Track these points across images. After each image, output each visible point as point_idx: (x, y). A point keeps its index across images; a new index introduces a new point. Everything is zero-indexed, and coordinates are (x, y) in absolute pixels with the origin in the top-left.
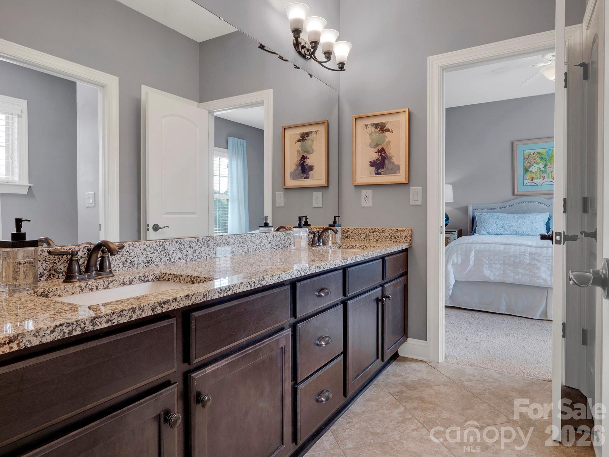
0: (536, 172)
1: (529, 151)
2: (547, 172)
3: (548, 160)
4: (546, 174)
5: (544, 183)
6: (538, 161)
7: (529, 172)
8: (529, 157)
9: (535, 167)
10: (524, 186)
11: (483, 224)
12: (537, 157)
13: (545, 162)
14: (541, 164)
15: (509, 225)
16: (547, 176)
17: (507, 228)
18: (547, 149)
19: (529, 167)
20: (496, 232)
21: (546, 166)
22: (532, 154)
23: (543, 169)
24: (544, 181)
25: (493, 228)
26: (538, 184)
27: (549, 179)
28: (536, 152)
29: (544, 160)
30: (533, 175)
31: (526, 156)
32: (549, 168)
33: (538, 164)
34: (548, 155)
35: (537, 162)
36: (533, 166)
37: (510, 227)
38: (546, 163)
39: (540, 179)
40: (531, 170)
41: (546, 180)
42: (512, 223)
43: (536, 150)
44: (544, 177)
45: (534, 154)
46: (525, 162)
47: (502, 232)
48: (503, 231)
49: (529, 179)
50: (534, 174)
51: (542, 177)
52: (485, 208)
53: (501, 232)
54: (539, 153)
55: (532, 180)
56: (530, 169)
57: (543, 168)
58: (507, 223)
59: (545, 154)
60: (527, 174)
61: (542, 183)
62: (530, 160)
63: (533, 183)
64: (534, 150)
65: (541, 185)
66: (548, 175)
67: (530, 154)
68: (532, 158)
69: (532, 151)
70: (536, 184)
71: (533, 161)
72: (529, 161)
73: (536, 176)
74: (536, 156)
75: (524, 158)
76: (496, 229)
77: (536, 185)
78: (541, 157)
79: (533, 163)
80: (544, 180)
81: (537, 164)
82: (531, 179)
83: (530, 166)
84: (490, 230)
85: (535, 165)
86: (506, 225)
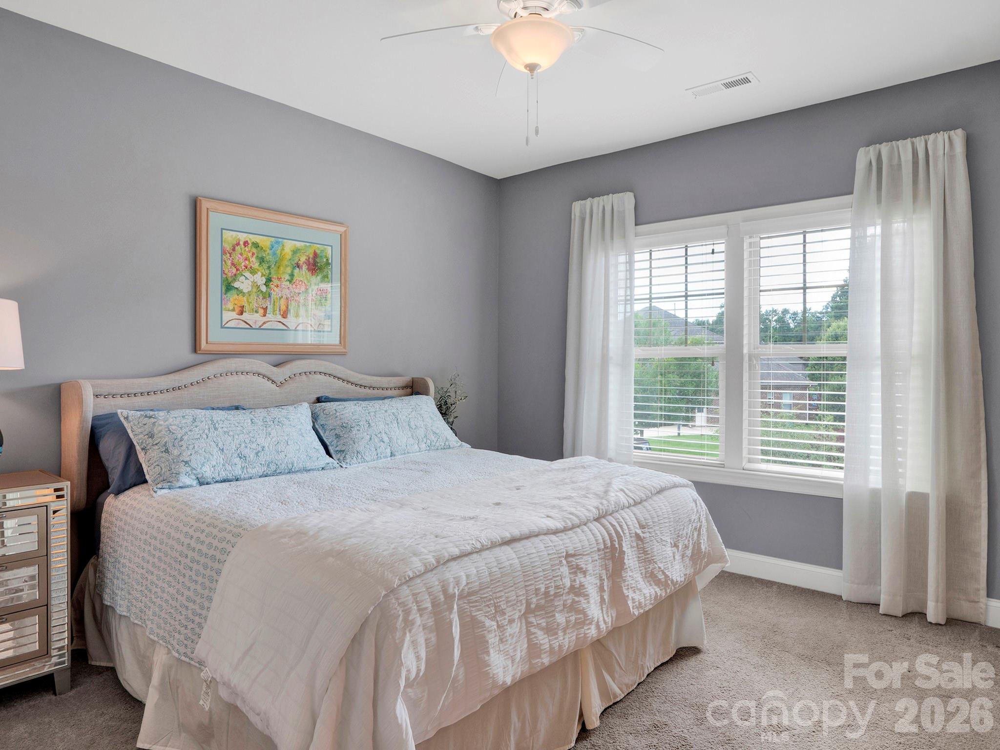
0: (249, 293)
1: (234, 233)
2: (272, 296)
3: (273, 266)
4: (270, 302)
5: (264, 323)
6: (253, 266)
7: (234, 292)
8: (234, 250)
9: (246, 278)
10: (222, 327)
11: (176, 452)
12: (253, 254)
13: (267, 272)
14: (260, 274)
15: (254, 446)
16: (272, 306)
17: (251, 456)
18: (273, 239)
19: (235, 277)
20: (223, 475)
21: (269, 280)
22: (242, 243)
23: (264, 289)
24: (265, 319)
25: (214, 463)
26: (254, 327)
27: (276, 315)
28: (250, 239)
29: (265, 266)
30: (243, 301)
31: (228, 247)
32: (275, 289)
33: (253, 272)
34: (274, 254)
35: (251, 267)
36: (242, 275)
37: (259, 452)
38: (270, 273)
39: (257, 312)
40: (237, 287)
41: (270, 316)
42: (259, 441)
43: (251, 236)
44: (265, 309)
45: (246, 243)
46: (225, 261)
47: (240, 472)
48: (243, 468)
49: (233, 310)
50: (245, 298)
51: (262, 308)
52: (122, 392)
53: (238, 472)
54: (256, 245)
55: (241, 313)
56: (236, 285)
57: (264, 286)
58: (247, 441)
59: (268, 251)
60: (229, 294)
61: (262, 325)
62: (236, 257)
63: (243, 320)
64: (246, 234)
65: (260, 328)
66: (274, 305)
67: (238, 244)
68: (241, 254)
69: (243, 237)
70: (249, 325)
71: (243, 264)
72: (236, 261)
73: (249, 303)
74: (249, 251)
75: (224, 252)
76: (223, 465)
77: (249, 327)
78: (260, 256)
79: (244, 267)
80: (265, 316)
81: (251, 273)
82: (238, 310)
83: (235, 275)
84: (207, 472)
85: (247, 274)
86: (246, 447)
